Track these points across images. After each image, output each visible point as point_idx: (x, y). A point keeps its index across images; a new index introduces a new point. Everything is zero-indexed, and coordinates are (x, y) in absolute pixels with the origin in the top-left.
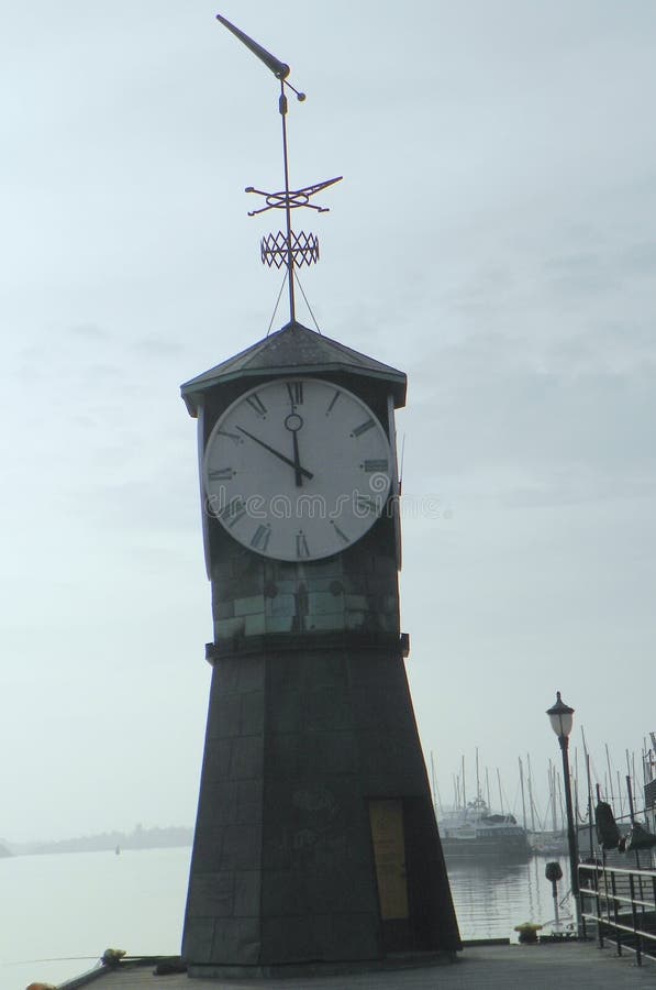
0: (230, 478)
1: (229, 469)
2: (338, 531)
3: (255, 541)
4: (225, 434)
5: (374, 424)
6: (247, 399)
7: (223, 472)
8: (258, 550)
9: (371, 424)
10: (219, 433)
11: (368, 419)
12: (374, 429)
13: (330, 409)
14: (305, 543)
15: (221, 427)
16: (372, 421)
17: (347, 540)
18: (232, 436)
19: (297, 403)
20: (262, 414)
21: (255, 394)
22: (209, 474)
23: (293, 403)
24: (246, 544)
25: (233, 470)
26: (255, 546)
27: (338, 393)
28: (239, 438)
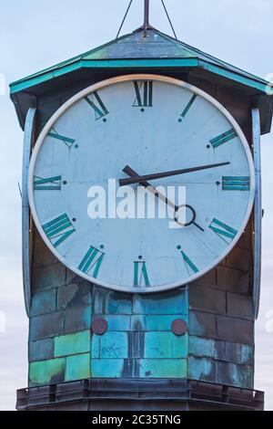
0: (59, 188)
1: (59, 178)
2: (185, 258)
3: (84, 265)
4: (56, 136)
5: (236, 135)
6: (86, 97)
7: (51, 180)
8: (88, 276)
9: (233, 133)
10: (49, 134)
11: (229, 128)
12: (234, 140)
13: (183, 115)
14: (144, 269)
15: (52, 128)
16: (233, 130)
17: (196, 270)
18: (64, 139)
19: (145, 105)
20: (102, 115)
21: (95, 93)
22: (35, 183)
23: (140, 105)
24: (74, 268)
25: (63, 180)
26: (84, 271)
27: (195, 95)
28: (72, 141)
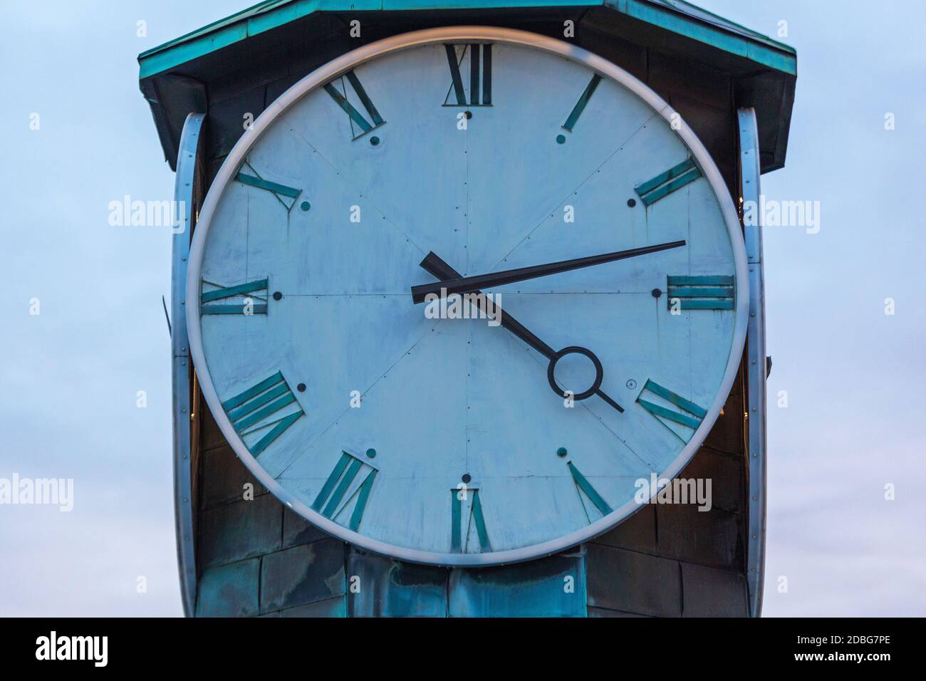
0: (263, 311)
1: (264, 285)
2: (579, 479)
3: (327, 499)
4: (256, 182)
5: (701, 173)
6: (327, 85)
7: (244, 290)
8: (338, 527)
9: (692, 169)
10: (237, 177)
11: (681, 157)
12: (696, 187)
13: (569, 125)
14: (476, 507)
15: (243, 161)
16: (692, 161)
17: (605, 509)
18: (275, 189)
19: (475, 102)
20: (368, 129)
21: (350, 73)
22: (203, 298)
23: (461, 102)
24: (303, 506)
25: (273, 289)
26: (327, 514)
27: (598, 78)
28: (295, 193)
